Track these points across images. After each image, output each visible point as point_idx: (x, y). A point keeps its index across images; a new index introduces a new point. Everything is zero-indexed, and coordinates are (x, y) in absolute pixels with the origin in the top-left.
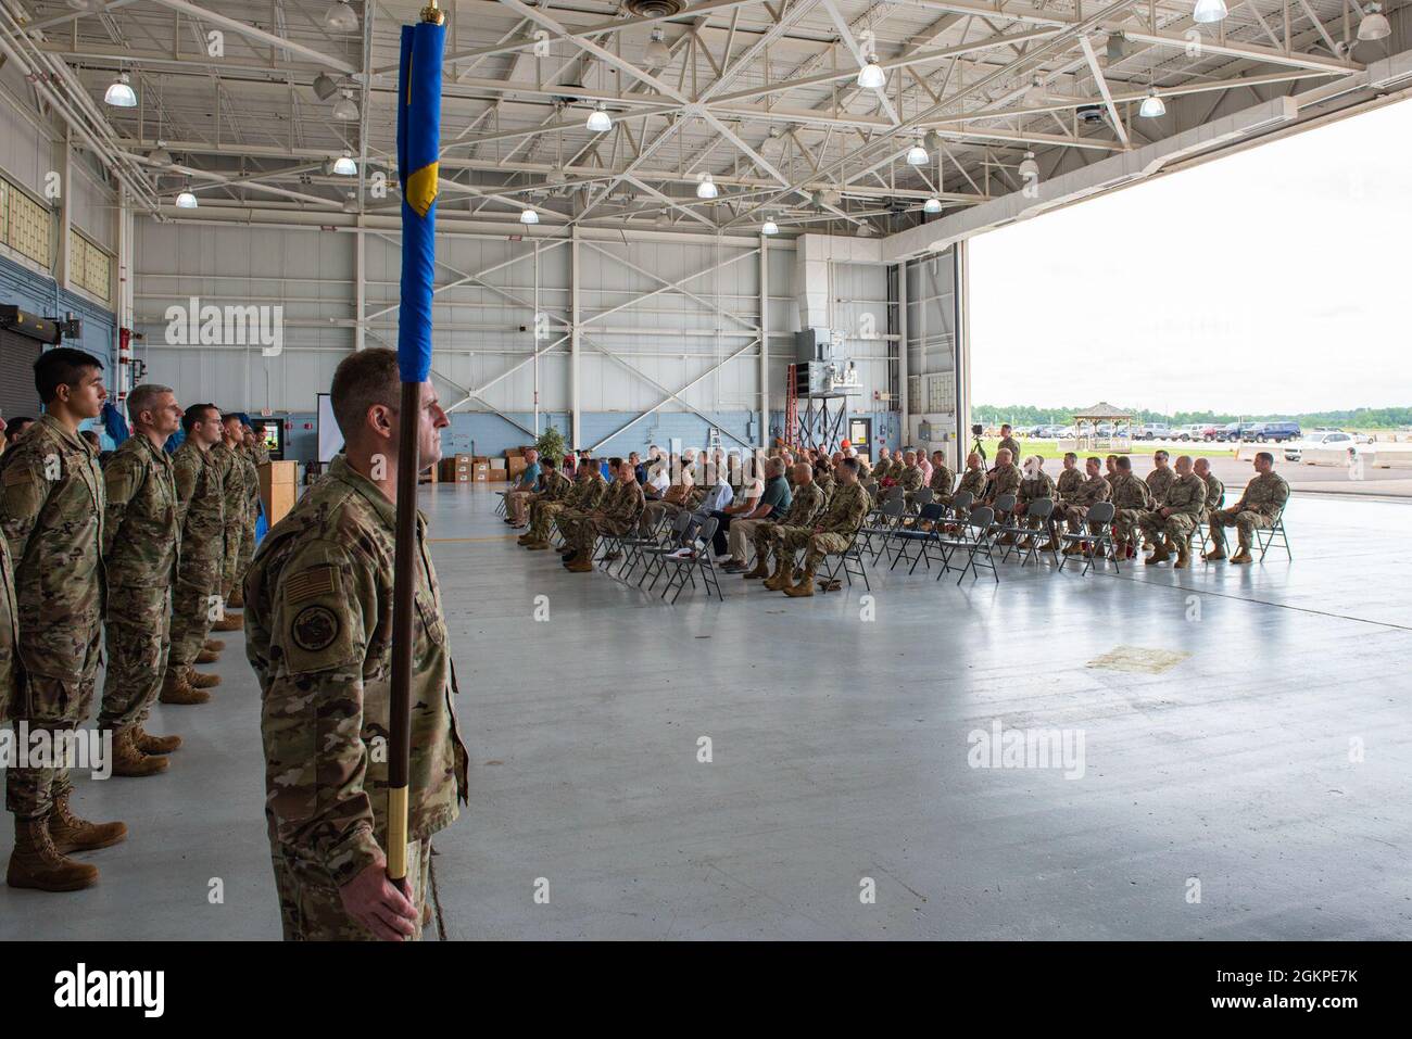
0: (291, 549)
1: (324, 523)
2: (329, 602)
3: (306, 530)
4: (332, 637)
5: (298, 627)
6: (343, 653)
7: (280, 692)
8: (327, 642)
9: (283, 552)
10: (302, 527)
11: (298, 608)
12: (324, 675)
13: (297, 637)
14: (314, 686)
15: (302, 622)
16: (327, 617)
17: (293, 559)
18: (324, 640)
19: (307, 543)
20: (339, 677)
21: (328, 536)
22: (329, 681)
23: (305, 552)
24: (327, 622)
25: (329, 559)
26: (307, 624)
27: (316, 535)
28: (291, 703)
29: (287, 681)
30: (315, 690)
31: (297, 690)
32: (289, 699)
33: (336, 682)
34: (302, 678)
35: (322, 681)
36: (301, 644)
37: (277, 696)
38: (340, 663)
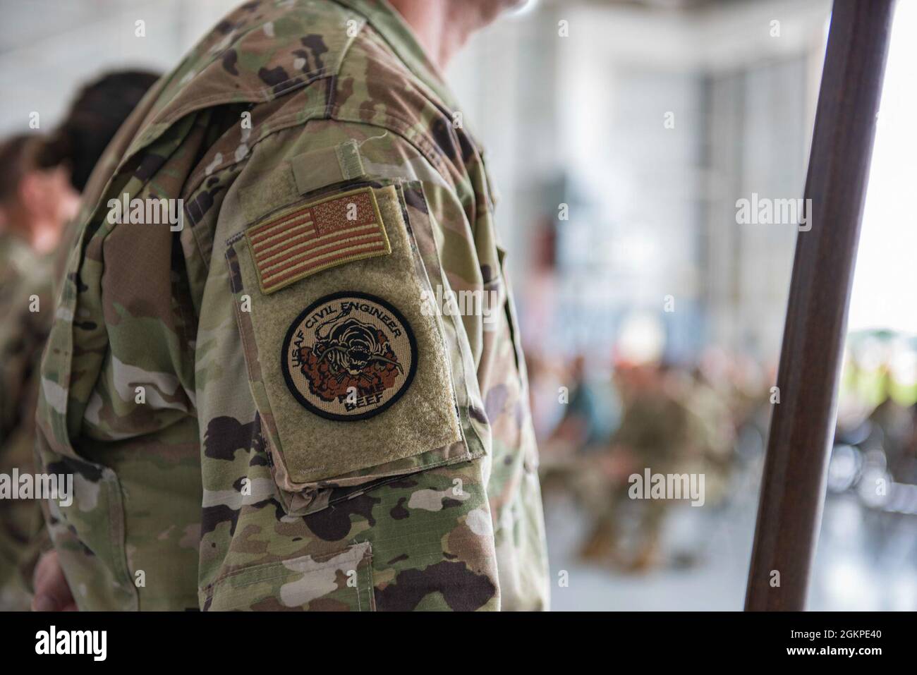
0: (241, 152)
1: (331, 81)
2: (380, 281)
3: (281, 99)
4: (400, 380)
5: (301, 356)
6: (432, 428)
7: (259, 547)
8: (388, 394)
9: (218, 161)
10: (267, 94)
11: (292, 305)
12: (380, 494)
13: (302, 384)
14: (360, 525)
15: (310, 340)
16: (380, 325)
17: (254, 176)
18: (380, 387)
19: (293, 130)
20: (422, 499)
21: (348, 111)
22: (400, 512)
23: (291, 152)
24: (378, 336)
25: (366, 169)
26: (325, 346)
27: (317, 108)
28: (297, 576)
29: (280, 513)
30: (360, 538)
31: (307, 540)
32: (287, 564)
33: (420, 511)
34: (323, 503)
35: (377, 510)
36: (315, 401)
37: (251, 557)
38: (424, 457)
